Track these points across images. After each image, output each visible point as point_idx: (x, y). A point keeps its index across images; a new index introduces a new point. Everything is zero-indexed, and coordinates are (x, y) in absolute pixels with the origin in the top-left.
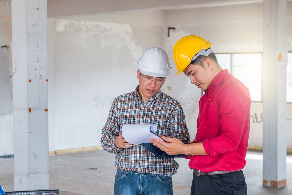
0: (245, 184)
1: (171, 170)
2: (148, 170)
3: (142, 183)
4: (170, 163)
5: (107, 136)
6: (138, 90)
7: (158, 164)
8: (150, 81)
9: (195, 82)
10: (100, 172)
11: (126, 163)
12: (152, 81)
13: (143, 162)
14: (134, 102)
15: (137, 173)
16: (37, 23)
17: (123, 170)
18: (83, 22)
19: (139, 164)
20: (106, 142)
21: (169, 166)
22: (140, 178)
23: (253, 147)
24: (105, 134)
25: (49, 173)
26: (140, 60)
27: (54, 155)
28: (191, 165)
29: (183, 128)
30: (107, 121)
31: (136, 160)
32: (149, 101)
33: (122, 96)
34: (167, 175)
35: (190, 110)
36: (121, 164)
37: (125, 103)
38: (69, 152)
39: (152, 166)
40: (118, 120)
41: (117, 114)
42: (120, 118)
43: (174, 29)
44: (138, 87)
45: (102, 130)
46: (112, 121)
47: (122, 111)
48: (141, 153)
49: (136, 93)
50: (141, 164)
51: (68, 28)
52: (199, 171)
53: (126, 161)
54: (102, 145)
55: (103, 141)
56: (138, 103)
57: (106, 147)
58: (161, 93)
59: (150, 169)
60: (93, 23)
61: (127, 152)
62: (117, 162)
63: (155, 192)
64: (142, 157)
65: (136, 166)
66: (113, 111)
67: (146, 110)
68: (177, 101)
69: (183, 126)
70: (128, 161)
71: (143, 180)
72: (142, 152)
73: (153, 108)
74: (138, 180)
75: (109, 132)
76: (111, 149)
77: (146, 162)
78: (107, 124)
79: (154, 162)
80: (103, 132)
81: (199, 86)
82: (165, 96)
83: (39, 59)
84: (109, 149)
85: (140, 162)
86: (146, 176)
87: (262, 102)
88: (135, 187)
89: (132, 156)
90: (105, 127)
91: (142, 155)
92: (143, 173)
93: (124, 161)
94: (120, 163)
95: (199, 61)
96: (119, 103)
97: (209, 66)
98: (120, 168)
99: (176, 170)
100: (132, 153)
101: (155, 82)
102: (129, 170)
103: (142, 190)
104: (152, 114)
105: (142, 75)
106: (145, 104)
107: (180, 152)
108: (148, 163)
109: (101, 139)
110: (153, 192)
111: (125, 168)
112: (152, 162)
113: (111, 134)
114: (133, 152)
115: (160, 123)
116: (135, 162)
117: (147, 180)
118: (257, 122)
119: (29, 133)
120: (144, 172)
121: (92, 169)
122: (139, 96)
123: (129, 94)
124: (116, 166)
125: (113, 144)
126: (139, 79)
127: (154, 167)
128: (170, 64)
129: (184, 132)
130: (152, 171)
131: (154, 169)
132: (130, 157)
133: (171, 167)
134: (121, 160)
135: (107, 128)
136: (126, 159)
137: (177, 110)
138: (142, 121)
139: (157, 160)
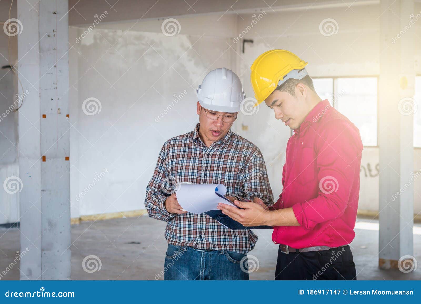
0: (354, 265)
1: (246, 244)
2: (214, 245)
3: (205, 263)
4: (245, 234)
5: (154, 196)
6: (198, 130)
7: (227, 237)
8: (215, 117)
9: (282, 116)
10: (144, 248)
11: (182, 235)
12: (219, 117)
13: (207, 233)
14: (193, 147)
15: (197, 249)
16: (55, 33)
17: (177, 244)
18: (119, 32)
19: (201, 236)
20: (152, 205)
21: (244, 239)
22: (202, 257)
23: (365, 212)
24: (151, 194)
25: (70, 249)
26: (200, 87)
27: (77, 223)
28: (275, 238)
29: (263, 184)
30: (153, 174)
31: (197, 231)
32: (214, 146)
33: (175, 139)
34: (241, 252)
35: (273, 159)
36: (175, 237)
37: (179, 148)
38: (99, 218)
39: (219, 240)
40: (170, 173)
41: (168, 164)
42: (172, 171)
43: (252, 41)
44: (198, 125)
45: (147, 188)
46: (161, 175)
47: (175, 160)
48: (202, 220)
49: (195, 135)
50: (203, 236)
51: (98, 41)
52: (288, 246)
53: (182, 232)
54: (147, 210)
55: (148, 203)
56: (198, 149)
57: (153, 211)
58: (231, 134)
59: (216, 243)
60: (134, 33)
61: (182, 219)
62: (168, 233)
63: (223, 277)
64: (204, 226)
65: (197, 239)
66: (162, 160)
67: (210, 159)
68: (254, 145)
69: (263, 181)
70: (184, 232)
71: (206, 260)
72: (204, 220)
73: (220, 155)
74: (199, 260)
75: (156, 190)
76: (159, 215)
77: (210, 233)
78: (154, 178)
79: (222, 234)
80: (147, 190)
81: (288, 123)
82: (237, 139)
83: (56, 84)
84: (156, 214)
85: (202, 234)
86: (210, 254)
87: (378, 147)
88: (194, 269)
89: (189, 225)
90: (151, 184)
91: (204, 223)
92: (206, 250)
93: (178, 232)
94: (173, 235)
95: (289, 86)
96: (171, 149)
97: (302, 95)
98: (173, 243)
99: (253, 245)
100: (189, 221)
101: (223, 119)
102: (186, 245)
103: (205, 274)
104: (219, 164)
105: (203, 110)
106: (209, 150)
107: (261, 222)
108: (213, 234)
109: (146, 201)
110: (221, 277)
111: (179, 243)
112: (219, 233)
113: (160, 193)
114: (192, 220)
115: (231, 177)
116: (195, 233)
117: (211, 259)
118: (371, 176)
119: (42, 192)
120: (208, 248)
121: (133, 243)
122: (199, 138)
123: (185, 136)
124: (167, 239)
125: (163, 208)
126: (199, 115)
127: (222, 240)
128: (244, 92)
129: (265, 190)
130: (219, 246)
131: (222, 243)
132: (187, 226)
133: (246, 241)
134: (174, 231)
135: (154, 185)
136: (182, 229)
137: (255, 158)
138: (204, 175)
139: (226, 230)
